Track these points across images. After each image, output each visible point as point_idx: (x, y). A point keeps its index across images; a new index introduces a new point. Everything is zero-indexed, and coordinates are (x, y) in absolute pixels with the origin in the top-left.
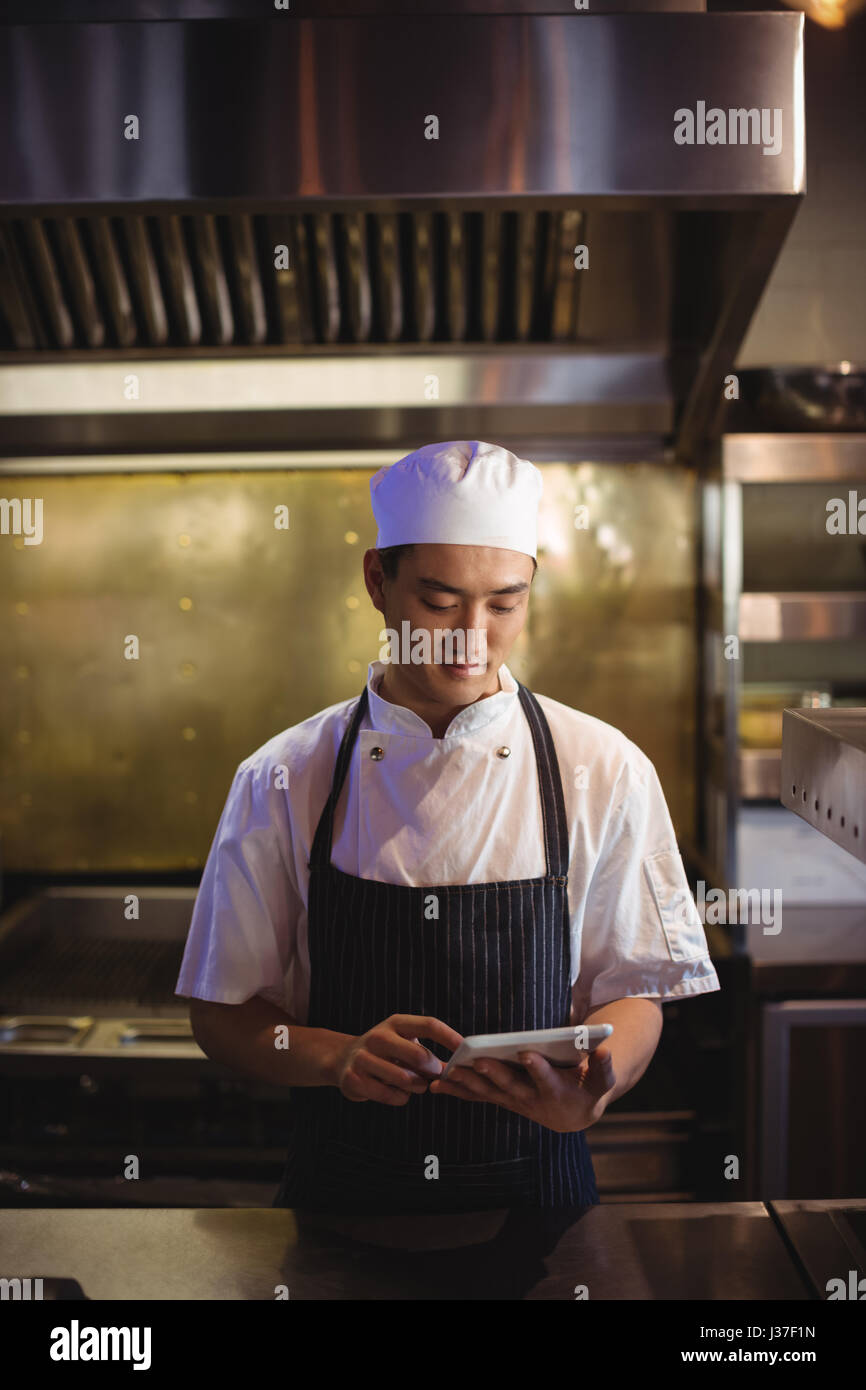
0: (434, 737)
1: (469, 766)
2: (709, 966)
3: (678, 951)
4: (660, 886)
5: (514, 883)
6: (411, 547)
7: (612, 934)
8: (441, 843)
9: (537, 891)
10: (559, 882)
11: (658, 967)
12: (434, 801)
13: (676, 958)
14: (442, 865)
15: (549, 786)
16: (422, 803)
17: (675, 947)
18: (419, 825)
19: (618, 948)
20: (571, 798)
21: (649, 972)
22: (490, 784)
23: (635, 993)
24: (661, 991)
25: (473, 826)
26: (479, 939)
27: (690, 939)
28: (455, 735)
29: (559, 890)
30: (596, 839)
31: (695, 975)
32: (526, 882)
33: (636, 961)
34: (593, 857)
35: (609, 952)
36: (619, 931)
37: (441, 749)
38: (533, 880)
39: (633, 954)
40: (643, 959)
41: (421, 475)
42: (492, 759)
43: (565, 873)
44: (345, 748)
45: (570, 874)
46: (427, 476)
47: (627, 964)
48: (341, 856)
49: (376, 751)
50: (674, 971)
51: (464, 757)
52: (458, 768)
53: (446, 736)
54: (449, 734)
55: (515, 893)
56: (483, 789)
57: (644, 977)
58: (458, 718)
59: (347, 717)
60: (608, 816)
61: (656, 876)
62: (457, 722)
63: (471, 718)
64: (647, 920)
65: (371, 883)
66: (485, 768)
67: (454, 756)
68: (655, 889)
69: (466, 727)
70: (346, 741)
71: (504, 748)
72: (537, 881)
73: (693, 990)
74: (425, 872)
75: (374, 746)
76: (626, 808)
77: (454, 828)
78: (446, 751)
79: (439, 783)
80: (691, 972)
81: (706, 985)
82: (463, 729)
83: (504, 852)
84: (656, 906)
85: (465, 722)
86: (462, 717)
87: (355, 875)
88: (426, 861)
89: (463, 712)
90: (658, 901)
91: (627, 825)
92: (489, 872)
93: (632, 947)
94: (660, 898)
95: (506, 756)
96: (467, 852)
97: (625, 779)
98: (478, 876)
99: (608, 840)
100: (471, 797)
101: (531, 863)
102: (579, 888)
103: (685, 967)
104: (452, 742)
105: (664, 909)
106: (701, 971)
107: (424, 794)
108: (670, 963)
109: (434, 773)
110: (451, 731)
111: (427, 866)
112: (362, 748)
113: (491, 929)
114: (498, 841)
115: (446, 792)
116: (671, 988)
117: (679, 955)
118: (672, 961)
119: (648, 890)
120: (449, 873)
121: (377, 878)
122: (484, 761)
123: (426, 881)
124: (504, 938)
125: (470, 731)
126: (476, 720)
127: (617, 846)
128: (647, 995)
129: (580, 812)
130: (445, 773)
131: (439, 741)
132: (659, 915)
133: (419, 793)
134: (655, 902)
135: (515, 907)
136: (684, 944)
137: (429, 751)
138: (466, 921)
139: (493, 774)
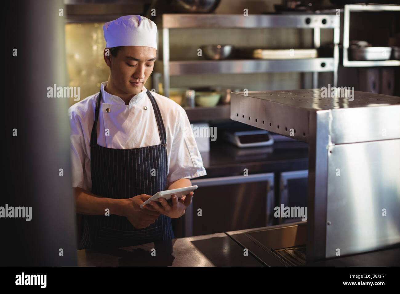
0: (126, 104)
1: (136, 113)
2: (204, 168)
3: (196, 164)
4: (189, 146)
5: (153, 146)
6: (123, 47)
7: (177, 160)
8: (131, 136)
9: (159, 148)
10: (165, 146)
11: (190, 169)
12: (127, 123)
13: (195, 166)
14: (132, 142)
15: (158, 118)
16: (124, 124)
17: (195, 163)
18: (124, 131)
19: (179, 164)
20: (165, 121)
21: (187, 171)
22: (143, 118)
23: (184, 177)
24: (191, 176)
25: (140, 131)
26: (145, 163)
27: (198, 160)
28: (132, 104)
29: (164, 148)
30: (173, 132)
31: (200, 171)
32: (156, 146)
33: (184, 167)
34: (172, 138)
35: (176, 165)
36: (179, 159)
37: (128, 108)
38: (158, 145)
39: (184, 166)
40: (186, 167)
41: (125, 25)
42: (143, 110)
43: (165, 143)
44: (97, 109)
45: (167, 143)
46: (127, 25)
47: (182, 169)
48: (100, 142)
49: (107, 110)
50: (194, 170)
51: (135, 110)
52: (133, 113)
53: (129, 104)
54: (130, 103)
55: (154, 149)
56: (141, 119)
57: (186, 172)
58: (133, 99)
59: (95, 100)
60: (175, 126)
61: (188, 143)
62: (132, 100)
63: (136, 99)
64: (186, 155)
65: (111, 149)
66: (141, 113)
67: (132, 110)
68: (188, 147)
69: (135, 101)
70: (97, 107)
71: (145, 107)
72: (159, 145)
73: (200, 175)
74: (127, 145)
75: (107, 108)
76: (180, 123)
77: (135, 131)
78: (130, 108)
79: (128, 118)
80: (199, 170)
81: (203, 173)
82: (134, 102)
83: (149, 138)
84: (189, 151)
85: (135, 100)
86: (134, 98)
87: (106, 147)
88: (128, 141)
89: (134, 97)
90: (189, 150)
91: (180, 128)
92: (145, 144)
93: (183, 164)
94: (190, 149)
95: (146, 109)
96: (139, 139)
97: (179, 115)
98: (142, 145)
99: (175, 133)
100: (138, 121)
101: (156, 141)
102: (169, 147)
103: (198, 169)
104: (131, 106)
105: (191, 152)
106: (202, 170)
107: (124, 121)
108: (194, 168)
109: (127, 115)
110: (131, 102)
111: (128, 143)
112: (103, 109)
113: (148, 160)
114: (147, 134)
115: (131, 121)
116: (194, 175)
117: (196, 165)
118: (194, 167)
119: (186, 147)
120: (134, 145)
121: (113, 147)
122: (141, 111)
123: (128, 147)
124: (151, 162)
125: (136, 102)
126: (138, 99)
127: (178, 134)
128: (187, 177)
129: (168, 125)
130: (130, 115)
131: (128, 106)
132: (190, 154)
133: (123, 121)
134: (188, 150)
135: (154, 153)
136: (197, 162)
137: (125, 109)
138: (141, 159)
139: (143, 115)
